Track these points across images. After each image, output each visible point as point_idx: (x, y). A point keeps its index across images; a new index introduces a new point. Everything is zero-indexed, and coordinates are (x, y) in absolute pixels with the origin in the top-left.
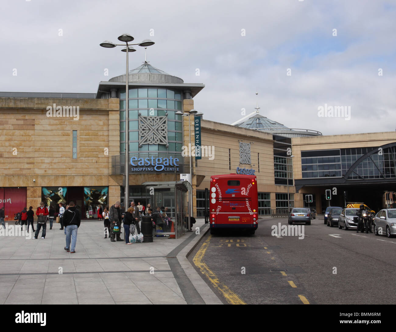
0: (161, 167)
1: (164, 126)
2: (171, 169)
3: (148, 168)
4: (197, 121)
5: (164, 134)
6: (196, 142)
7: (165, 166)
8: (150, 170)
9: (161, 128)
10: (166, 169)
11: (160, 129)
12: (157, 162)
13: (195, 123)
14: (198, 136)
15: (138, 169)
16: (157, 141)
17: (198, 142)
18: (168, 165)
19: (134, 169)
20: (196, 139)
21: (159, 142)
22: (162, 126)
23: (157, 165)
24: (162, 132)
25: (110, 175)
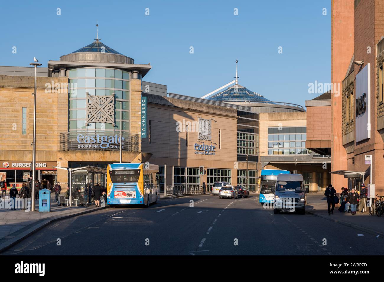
0: (106, 145)
1: (111, 105)
2: (116, 147)
3: (94, 146)
4: (144, 101)
5: (110, 113)
6: (142, 121)
7: (110, 144)
8: (95, 147)
9: (108, 107)
10: (111, 147)
11: (106, 108)
12: (103, 140)
13: (142, 103)
14: (144, 115)
15: (85, 146)
16: (103, 120)
17: (144, 122)
18: (113, 142)
19: (80, 146)
20: (142, 119)
21: (105, 121)
22: (109, 105)
23: (102, 143)
24: (108, 111)
25: (58, 151)
